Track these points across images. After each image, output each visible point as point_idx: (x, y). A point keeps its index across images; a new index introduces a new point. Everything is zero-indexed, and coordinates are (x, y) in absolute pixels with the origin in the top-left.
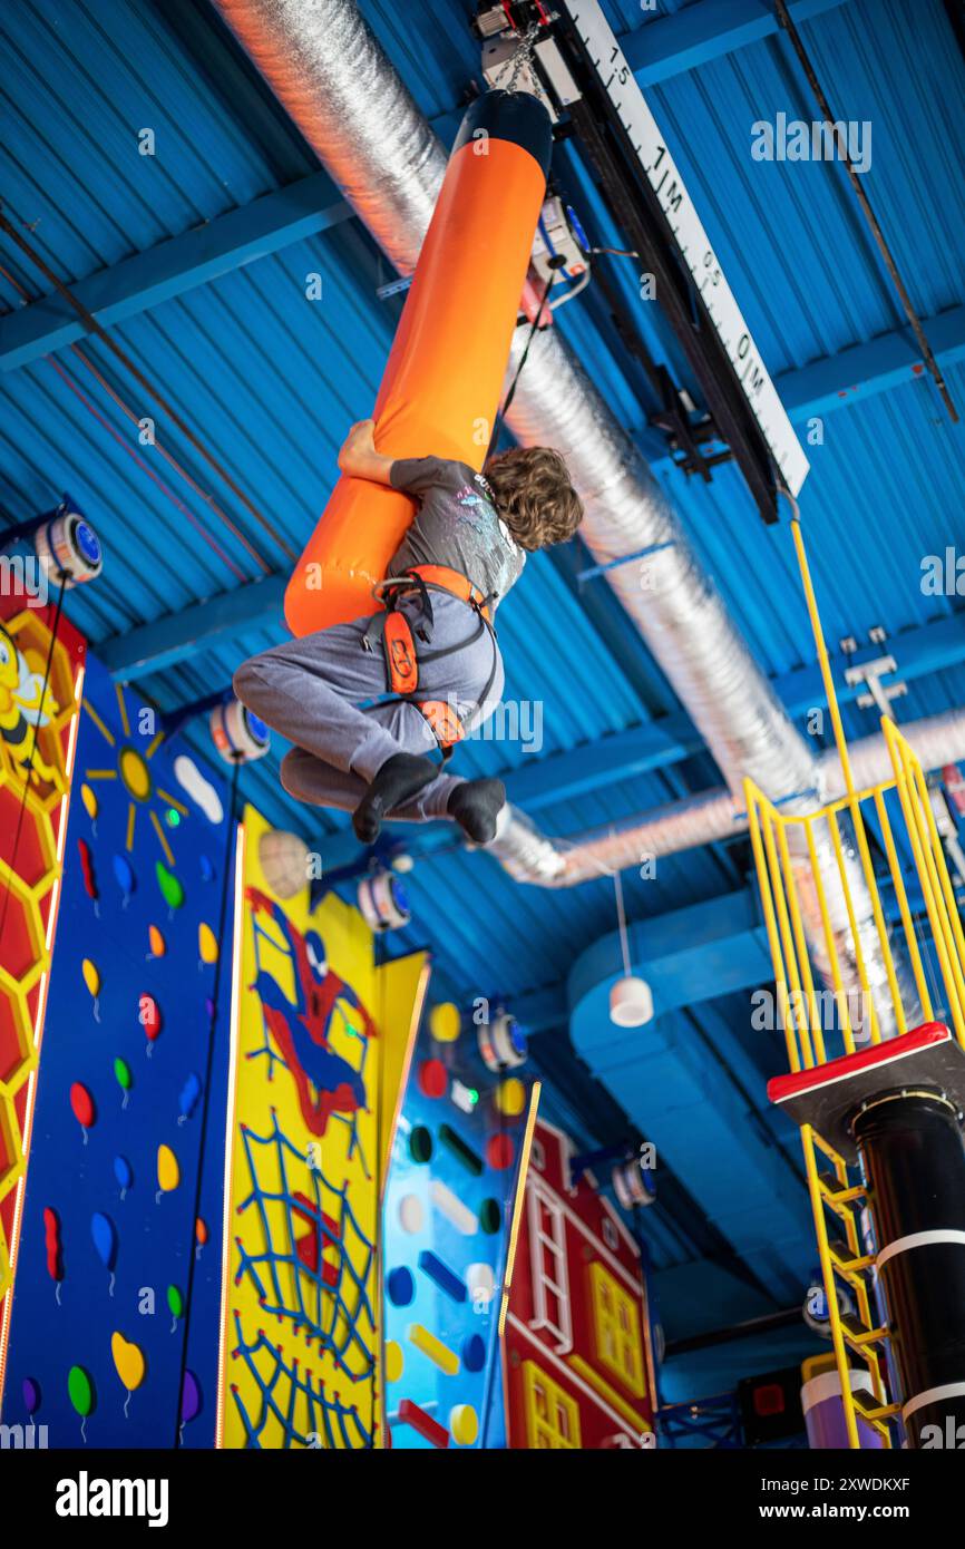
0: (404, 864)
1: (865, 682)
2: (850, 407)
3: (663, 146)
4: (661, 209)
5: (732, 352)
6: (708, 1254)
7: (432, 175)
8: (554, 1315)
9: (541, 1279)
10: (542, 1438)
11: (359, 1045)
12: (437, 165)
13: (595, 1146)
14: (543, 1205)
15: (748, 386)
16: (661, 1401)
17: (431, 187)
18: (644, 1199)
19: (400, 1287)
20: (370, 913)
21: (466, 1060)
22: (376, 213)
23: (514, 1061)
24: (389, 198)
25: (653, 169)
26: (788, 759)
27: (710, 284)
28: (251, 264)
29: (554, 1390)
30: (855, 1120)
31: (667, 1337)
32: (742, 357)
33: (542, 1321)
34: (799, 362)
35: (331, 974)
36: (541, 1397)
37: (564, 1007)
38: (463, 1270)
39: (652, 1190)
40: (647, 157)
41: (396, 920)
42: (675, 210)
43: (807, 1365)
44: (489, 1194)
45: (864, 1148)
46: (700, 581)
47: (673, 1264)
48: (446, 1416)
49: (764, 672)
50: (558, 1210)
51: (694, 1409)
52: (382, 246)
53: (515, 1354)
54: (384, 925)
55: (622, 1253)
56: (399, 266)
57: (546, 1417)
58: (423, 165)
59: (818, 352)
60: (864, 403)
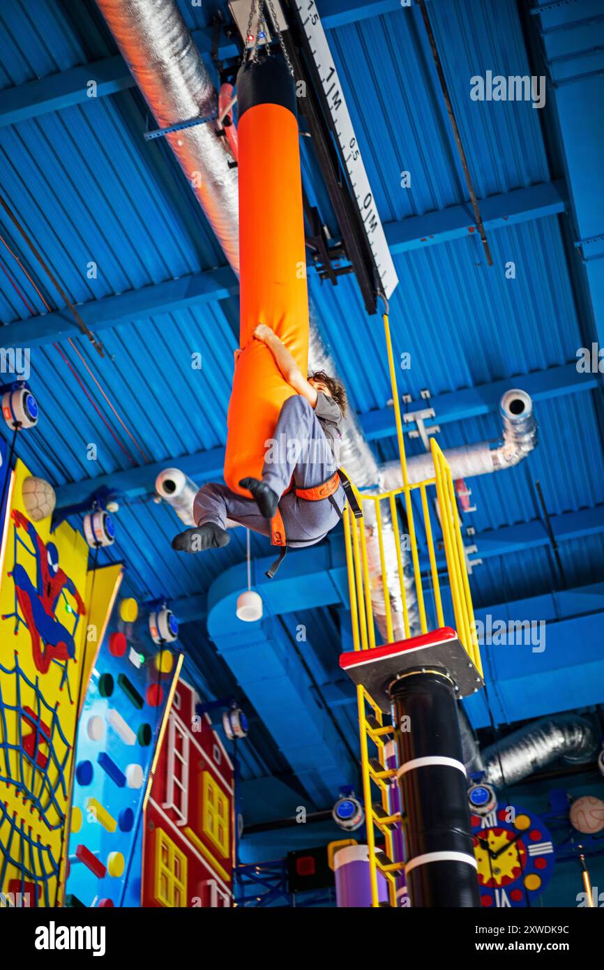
0: (114, 507)
1: (415, 422)
2: (426, 249)
3: (334, 67)
4: (328, 106)
5: (361, 203)
6: (275, 773)
7: (187, 65)
8: (178, 801)
9: (172, 777)
10: (164, 878)
11: (74, 619)
12: (192, 59)
13: (213, 698)
14: (177, 732)
15: (367, 226)
16: (238, 861)
17: (186, 73)
18: (241, 734)
19: (84, 774)
20: (89, 536)
21: (139, 636)
22: (150, 84)
23: (170, 639)
24: (159, 76)
25: (325, 81)
26: (362, 465)
27: (352, 158)
28: (63, 109)
29: (174, 848)
30: (391, 685)
31: (245, 822)
32: (366, 207)
33: (170, 804)
34: (399, 216)
35: (60, 570)
36: (165, 852)
37: (204, 608)
38: (125, 768)
39: (246, 730)
40: (323, 73)
41: (106, 542)
42: (336, 109)
43: (331, 846)
44: (146, 721)
45: (396, 703)
46: (322, 346)
47: (254, 777)
48: (105, 858)
49: (354, 410)
50: (186, 736)
51: (258, 868)
52: (150, 107)
53: (152, 823)
54: (98, 543)
55: (223, 767)
56: (160, 121)
57: (167, 865)
58: (182, 59)
59: (411, 213)
60: (435, 247)
